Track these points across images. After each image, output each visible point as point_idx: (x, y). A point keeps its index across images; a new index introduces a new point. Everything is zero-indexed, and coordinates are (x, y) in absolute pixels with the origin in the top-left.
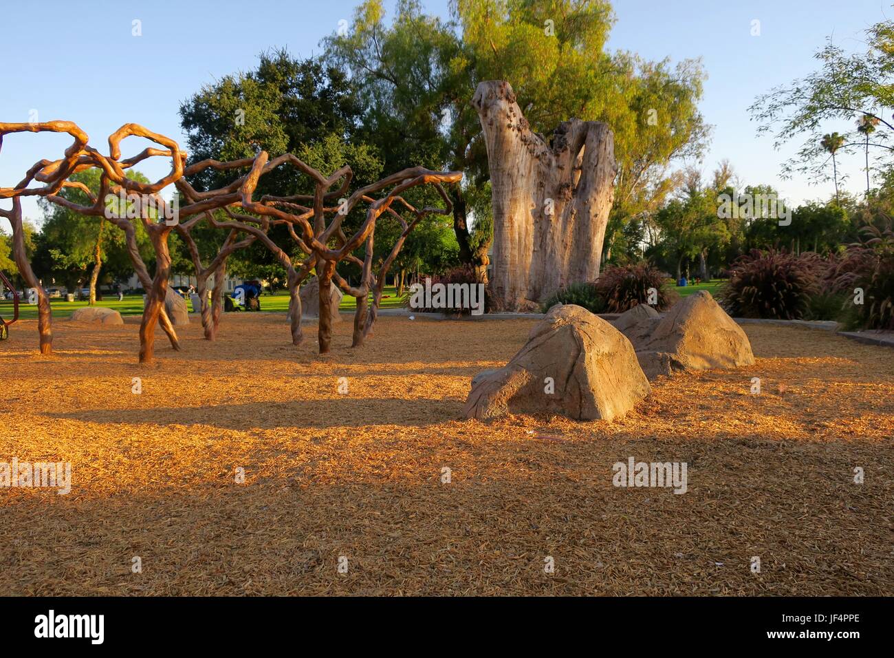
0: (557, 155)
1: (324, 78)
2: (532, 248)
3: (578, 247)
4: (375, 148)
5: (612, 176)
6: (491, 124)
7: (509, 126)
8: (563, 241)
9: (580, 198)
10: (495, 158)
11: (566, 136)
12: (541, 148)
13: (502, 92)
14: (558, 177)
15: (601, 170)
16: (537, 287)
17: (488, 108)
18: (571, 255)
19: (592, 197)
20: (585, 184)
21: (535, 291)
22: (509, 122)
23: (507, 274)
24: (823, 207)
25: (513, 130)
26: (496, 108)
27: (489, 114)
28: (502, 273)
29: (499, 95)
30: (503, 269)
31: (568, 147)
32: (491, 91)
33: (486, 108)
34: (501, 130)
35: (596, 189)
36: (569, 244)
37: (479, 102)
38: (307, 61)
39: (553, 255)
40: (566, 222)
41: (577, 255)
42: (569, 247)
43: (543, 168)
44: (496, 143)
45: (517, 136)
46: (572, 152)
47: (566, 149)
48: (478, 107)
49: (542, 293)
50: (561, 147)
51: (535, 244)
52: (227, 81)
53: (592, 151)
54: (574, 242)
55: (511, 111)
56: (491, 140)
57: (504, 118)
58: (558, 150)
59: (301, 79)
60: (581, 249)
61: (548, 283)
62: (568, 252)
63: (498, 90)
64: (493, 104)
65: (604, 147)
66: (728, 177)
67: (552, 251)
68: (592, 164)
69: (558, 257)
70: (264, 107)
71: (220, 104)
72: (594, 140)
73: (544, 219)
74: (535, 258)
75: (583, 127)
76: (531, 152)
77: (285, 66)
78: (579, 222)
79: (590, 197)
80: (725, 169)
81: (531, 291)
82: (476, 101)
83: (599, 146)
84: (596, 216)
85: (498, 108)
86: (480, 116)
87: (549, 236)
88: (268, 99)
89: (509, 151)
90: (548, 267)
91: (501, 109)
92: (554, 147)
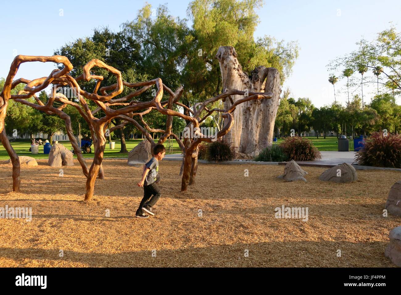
0: (254, 83)
1: (126, 42)
2: (242, 127)
3: (263, 127)
4: (151, 76)
5: (279, 93)
6: (226, 67)
7: (234, 68)
8: (256, 124)
9: (265, 104)
10: (227, 83)
11: (258, 74)
12: (247, 79)
13: (231, 52)
15: (274, 90)
16: (244, 146)
17: (224, 59)
18: (260, 131)
19: (270, 103)
21: (243, 148)
22: (234, 67)
23: (231, 140)
24: (331, 107)
25: (236, 70)
26: (229, 60)
27: (225, 62)
28: (228, 139)
29: (230, 53)
30: (229, 137)
31: (259, 79)
32: (226, 51)
33: (223, 59)
34: (230, 70)
36: (259, 125)
37: (220, 56)
38: (118, 33)
39: (252, 130)
40: (258, 114)
41: (263, 131)
42: (259, 127)
44: (228, 76)
45: (237, 73)
46: (261, 82)
47: (258, 80)
48: (219, 58)
49: (246, 149)
50: (256, 79)
51: (243, 125)
52: (79, 41)
53: (271, 81)
54: (262, 124)
55: (235, 61)
56: (225, 75)
57: (232, 65)
58: (254, 80)
59: (115, 42)
60: (265, 128)
61: (249, 144)
62: (259, 129)
63: (229, 51)
64: (227, 57)
65: (276, 80)
66: (289, 93)
67: (251, 129)
68: (270, 88)
69: (254, 132)
70: (98, 54)
71: (76, 52)
72: (272, 76)
73: (247, 114)
74: (243, 132)
75: (266, 70)
76: (243, 81)
77: (107, 35)
78: (264, 115)
79: (269, 103)
80: (288, 90)
81: (241, 148)
82: (218, 56)
83: (274, 79)
84: (272, 112)
85: (230, 59)
86: (220, 63)
87: (250, 122)
88: (100, 51)
89: (234, 80)
90: (249, 136)
91: (231, 60)
92: (253, 79)
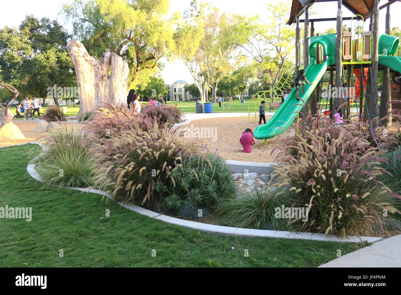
0: (101, 65)
8: (104, 95)
9: (110, 80)
11: (104, 58)
12: (95, 62)
14: (102, 72)
15: (116, 70)
20: (111, 75)
26: (72, 50)
29: (74, 45)
32: (71, 43)
34: (75, 57)
35: (115, 77)
36: (107, 96)
40: (105, 88)
43: (96, 69)
47: (104, 63)
51: (95, 96)
53: (113, 64)
54: (109, 95)
55: (79, 51)
58: (101, 63)
63: (74, 43)
64: (72, 48)
65: (117, 62)
67: (101, 98)
68: (113, 68)
72: (114, 60)
73: (97, 87)
74: (95, 101)
76: (91, 64)
78: (110, 88)
83: (115, 62)
87: (100, 93)
91: (74, 50)
